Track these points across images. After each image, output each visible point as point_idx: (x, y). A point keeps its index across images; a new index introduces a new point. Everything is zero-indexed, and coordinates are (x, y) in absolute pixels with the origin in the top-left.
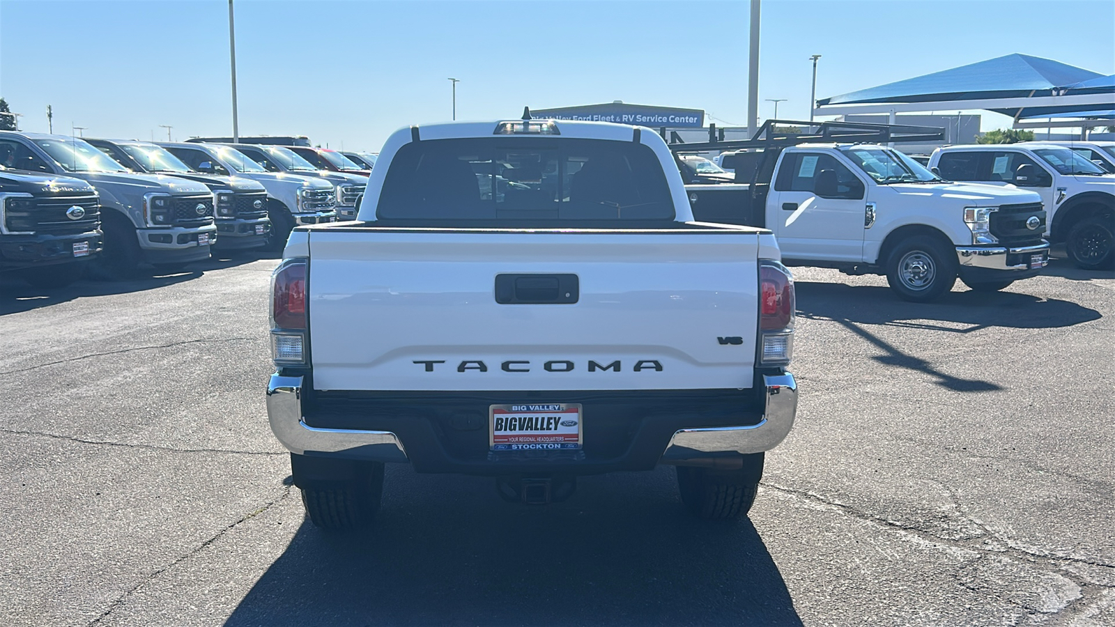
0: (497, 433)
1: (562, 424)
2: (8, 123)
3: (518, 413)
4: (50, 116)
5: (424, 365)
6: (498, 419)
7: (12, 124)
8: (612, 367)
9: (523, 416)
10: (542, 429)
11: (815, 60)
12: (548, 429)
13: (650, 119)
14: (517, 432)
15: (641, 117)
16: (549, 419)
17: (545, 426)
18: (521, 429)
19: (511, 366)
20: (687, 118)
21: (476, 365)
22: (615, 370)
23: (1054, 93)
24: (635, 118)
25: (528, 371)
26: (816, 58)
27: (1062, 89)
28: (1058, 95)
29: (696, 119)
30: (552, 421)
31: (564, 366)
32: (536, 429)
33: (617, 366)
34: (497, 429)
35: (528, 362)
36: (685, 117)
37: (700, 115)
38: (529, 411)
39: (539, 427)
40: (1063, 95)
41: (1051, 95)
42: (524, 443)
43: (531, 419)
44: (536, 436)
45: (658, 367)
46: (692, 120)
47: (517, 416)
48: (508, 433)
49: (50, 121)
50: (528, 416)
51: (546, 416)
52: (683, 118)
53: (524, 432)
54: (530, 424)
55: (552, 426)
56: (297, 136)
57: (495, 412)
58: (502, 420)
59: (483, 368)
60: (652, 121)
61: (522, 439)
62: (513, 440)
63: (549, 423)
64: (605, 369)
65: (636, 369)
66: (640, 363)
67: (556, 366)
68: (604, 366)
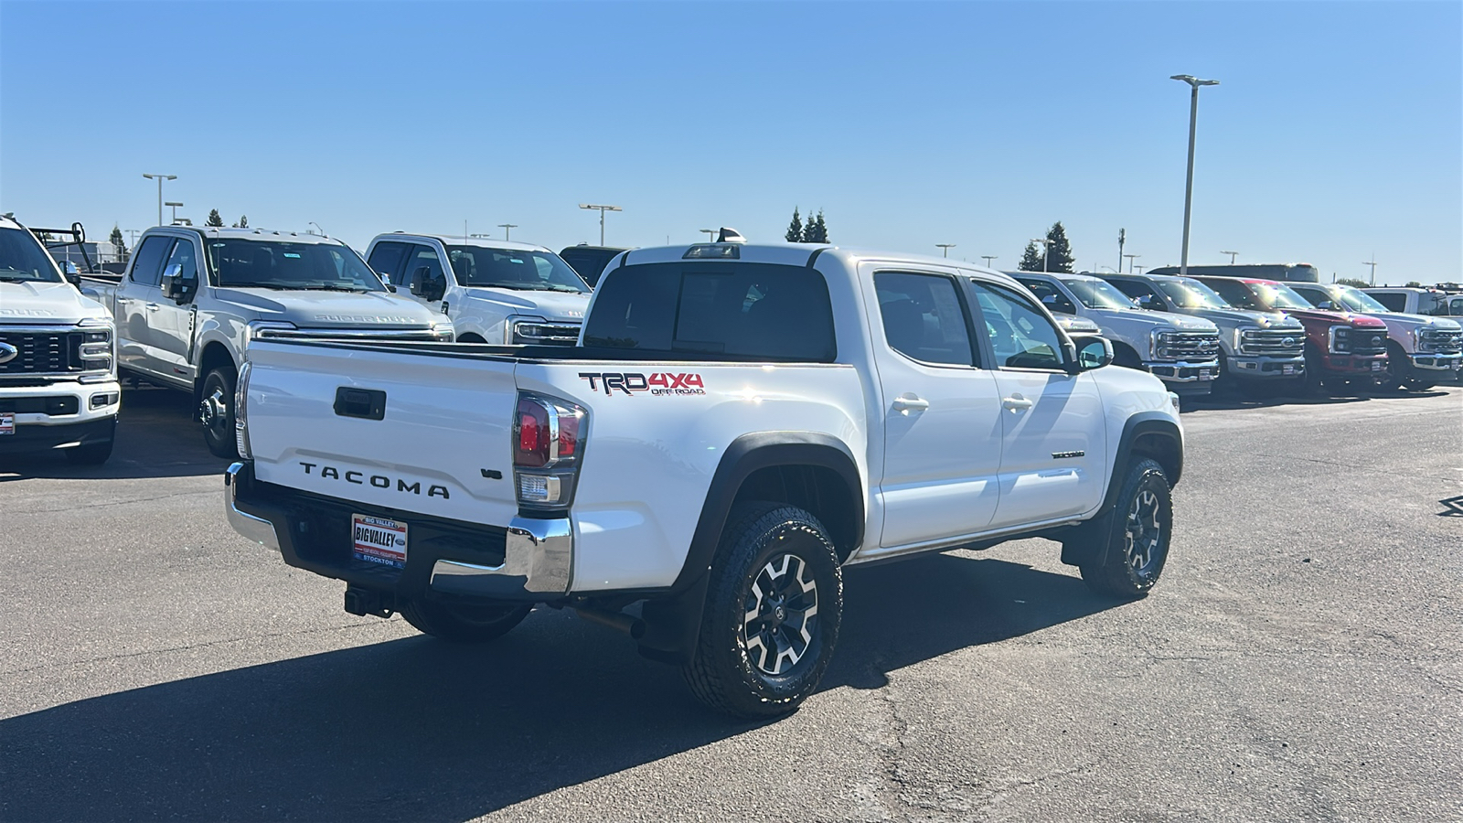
0: (358, 542)
1: (397, 542)
2: (1061, 251)
4: (1122, 241)
5: (304, 466)
7: (1065, 251)
8: (413, 490)
9: (372, 528)
10: (384, 544)
12: (388, 545)
14: (368, 544)
16: (388, 534)
17: (386, 542)
18: (372, 542)
19: (352, 477)
21: (332, 472)
22: (415, 492)
25: (361, 483)
30: (390, 537)
31: (382, 482)
32: (381, 543)
33: (417, 488)
34: (357, 538)
35: (361, 475)
38: (375, 524)
39: (381, 541)
42: (375, 556)
43: (377, 532)
44: (380, 550)
45: (446, 495)
47: (368, 527)
48: (364, 543)
49: (1121, 247)
50: (375, 528)
51: (383, 530)
53: (374, 545)
54: (375, 537)
56: (1292, 264)
57: (356, 521)
58: (359, 528)
59: (336, 477)
61: (371, 551)
62: (367, 551)
63: (388, 540)
64: (409, 490)
65: (431, 493)
66: (433, 487)
67: (378, 481)
68: (409, 486)
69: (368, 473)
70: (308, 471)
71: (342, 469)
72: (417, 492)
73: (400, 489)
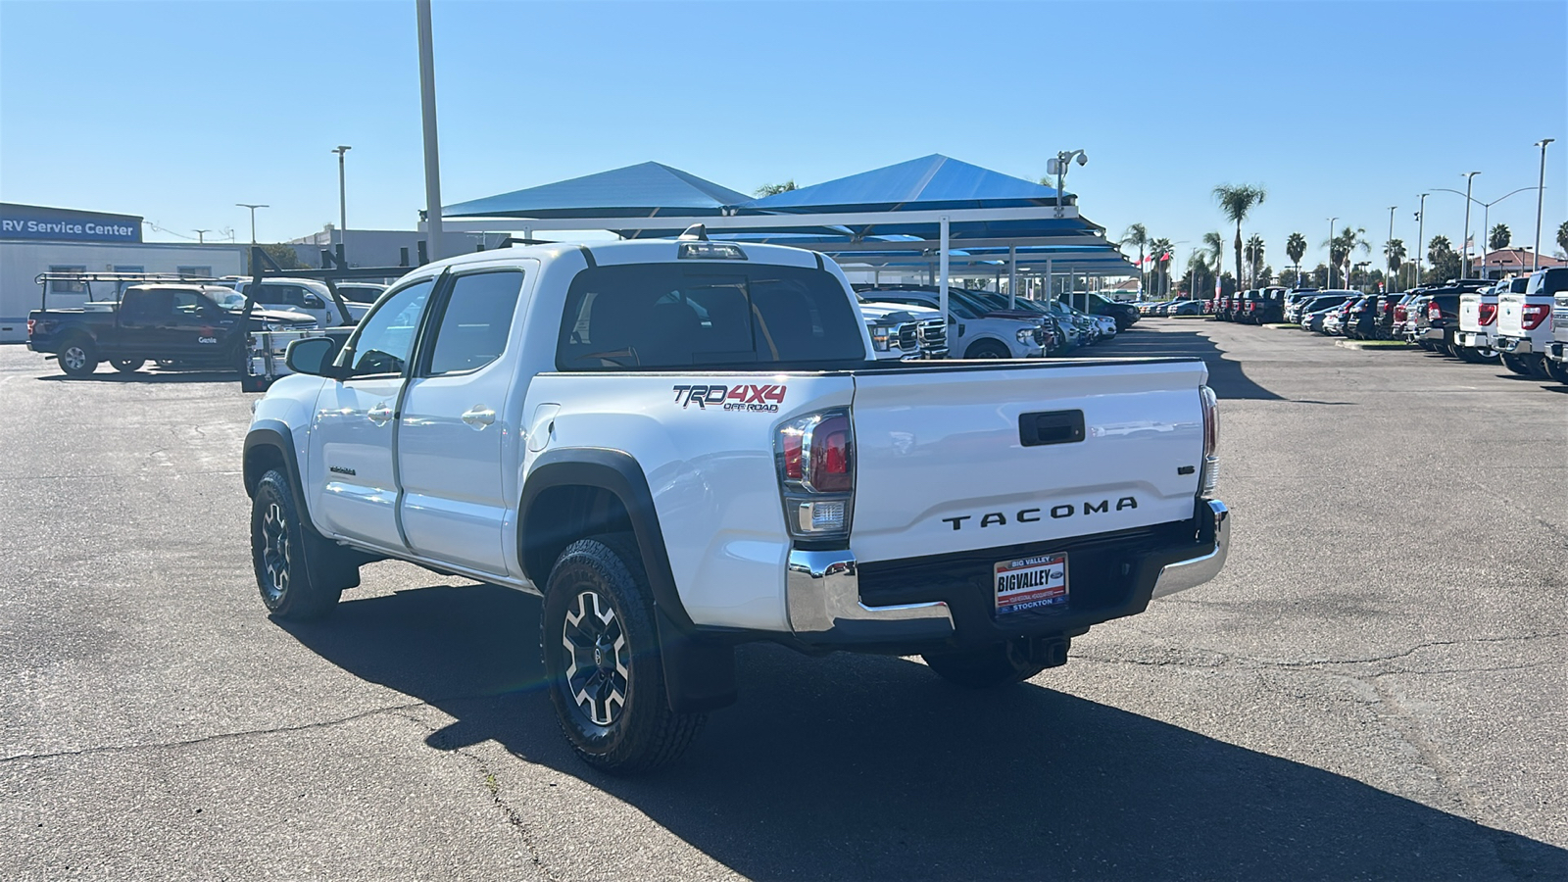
0: (1001, 594)
1: (1052, 576)
3: (1016, 569)
5: (952, 522)
6: (1000, 578)
8: (1101, 509)
9: (1019, 572)
10: (1036, 584)
11: (342, 154)
12: (1041, 583)
13: (52, 228)
14: (1016, 591)
15: (37, 225)
16: (1041, 572)
17: (1038, 581)
18: (1019, 587)
19: (1026, 516)
20: (116, 228)
21: (997, 518)
22: (1104, 511)
23: (724, 212)
24: (25, 226)
25: (1038, 519)
26: (342, 150)
27: (732, 207)
28: (729, 214)
29: (130, 229)
30: (1043, 574)
31: (1065, 511)
32: (1031, 585)
33: (1104, 506)
34: (1000, 590)
35: (1038, 510)
36: (112, 226)
37: (135, 222)
38: (1026, 566)
39: (1033, 582)
40: (735, 215)
41: (721, 215)
42: (1023, 602)
43: (1026, 574)
44: (1031, 593)
45: (1134, 505)
46: (123, 231)
47: (1015, 573)
48: (1009, 592)
50: (1024, 571)
51: (1039, 569)
52: (110, 228)
53: (1021, 590)
54: (1024, 581)
55: (1044, 580)
57: (1000, 571)
58: (1003, 578)
59: (1002, 521)
60: (57, 230)
61: (1019, 598)
62: (1014, 600)
63: (1041, 577)
64: (1096, 510)
65: (1119, 507)
66: (1121, 500)
67: (1060, 512)
68: (1096, 507)
69: (1046, 507)
70: (957, 527)
71: (1010, 511)
72: (1105, 510)
73: (1087, 512)
